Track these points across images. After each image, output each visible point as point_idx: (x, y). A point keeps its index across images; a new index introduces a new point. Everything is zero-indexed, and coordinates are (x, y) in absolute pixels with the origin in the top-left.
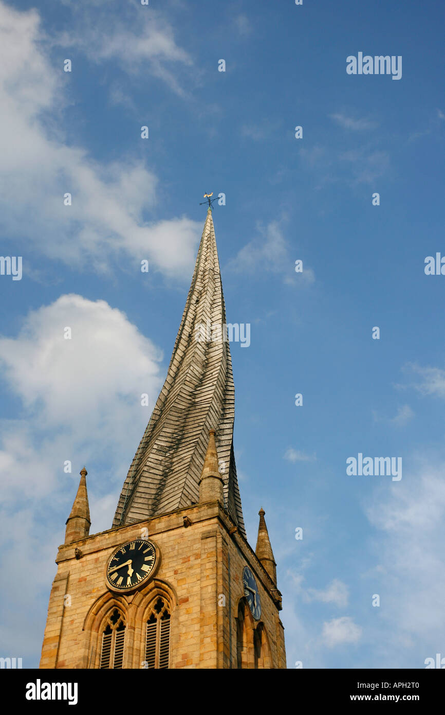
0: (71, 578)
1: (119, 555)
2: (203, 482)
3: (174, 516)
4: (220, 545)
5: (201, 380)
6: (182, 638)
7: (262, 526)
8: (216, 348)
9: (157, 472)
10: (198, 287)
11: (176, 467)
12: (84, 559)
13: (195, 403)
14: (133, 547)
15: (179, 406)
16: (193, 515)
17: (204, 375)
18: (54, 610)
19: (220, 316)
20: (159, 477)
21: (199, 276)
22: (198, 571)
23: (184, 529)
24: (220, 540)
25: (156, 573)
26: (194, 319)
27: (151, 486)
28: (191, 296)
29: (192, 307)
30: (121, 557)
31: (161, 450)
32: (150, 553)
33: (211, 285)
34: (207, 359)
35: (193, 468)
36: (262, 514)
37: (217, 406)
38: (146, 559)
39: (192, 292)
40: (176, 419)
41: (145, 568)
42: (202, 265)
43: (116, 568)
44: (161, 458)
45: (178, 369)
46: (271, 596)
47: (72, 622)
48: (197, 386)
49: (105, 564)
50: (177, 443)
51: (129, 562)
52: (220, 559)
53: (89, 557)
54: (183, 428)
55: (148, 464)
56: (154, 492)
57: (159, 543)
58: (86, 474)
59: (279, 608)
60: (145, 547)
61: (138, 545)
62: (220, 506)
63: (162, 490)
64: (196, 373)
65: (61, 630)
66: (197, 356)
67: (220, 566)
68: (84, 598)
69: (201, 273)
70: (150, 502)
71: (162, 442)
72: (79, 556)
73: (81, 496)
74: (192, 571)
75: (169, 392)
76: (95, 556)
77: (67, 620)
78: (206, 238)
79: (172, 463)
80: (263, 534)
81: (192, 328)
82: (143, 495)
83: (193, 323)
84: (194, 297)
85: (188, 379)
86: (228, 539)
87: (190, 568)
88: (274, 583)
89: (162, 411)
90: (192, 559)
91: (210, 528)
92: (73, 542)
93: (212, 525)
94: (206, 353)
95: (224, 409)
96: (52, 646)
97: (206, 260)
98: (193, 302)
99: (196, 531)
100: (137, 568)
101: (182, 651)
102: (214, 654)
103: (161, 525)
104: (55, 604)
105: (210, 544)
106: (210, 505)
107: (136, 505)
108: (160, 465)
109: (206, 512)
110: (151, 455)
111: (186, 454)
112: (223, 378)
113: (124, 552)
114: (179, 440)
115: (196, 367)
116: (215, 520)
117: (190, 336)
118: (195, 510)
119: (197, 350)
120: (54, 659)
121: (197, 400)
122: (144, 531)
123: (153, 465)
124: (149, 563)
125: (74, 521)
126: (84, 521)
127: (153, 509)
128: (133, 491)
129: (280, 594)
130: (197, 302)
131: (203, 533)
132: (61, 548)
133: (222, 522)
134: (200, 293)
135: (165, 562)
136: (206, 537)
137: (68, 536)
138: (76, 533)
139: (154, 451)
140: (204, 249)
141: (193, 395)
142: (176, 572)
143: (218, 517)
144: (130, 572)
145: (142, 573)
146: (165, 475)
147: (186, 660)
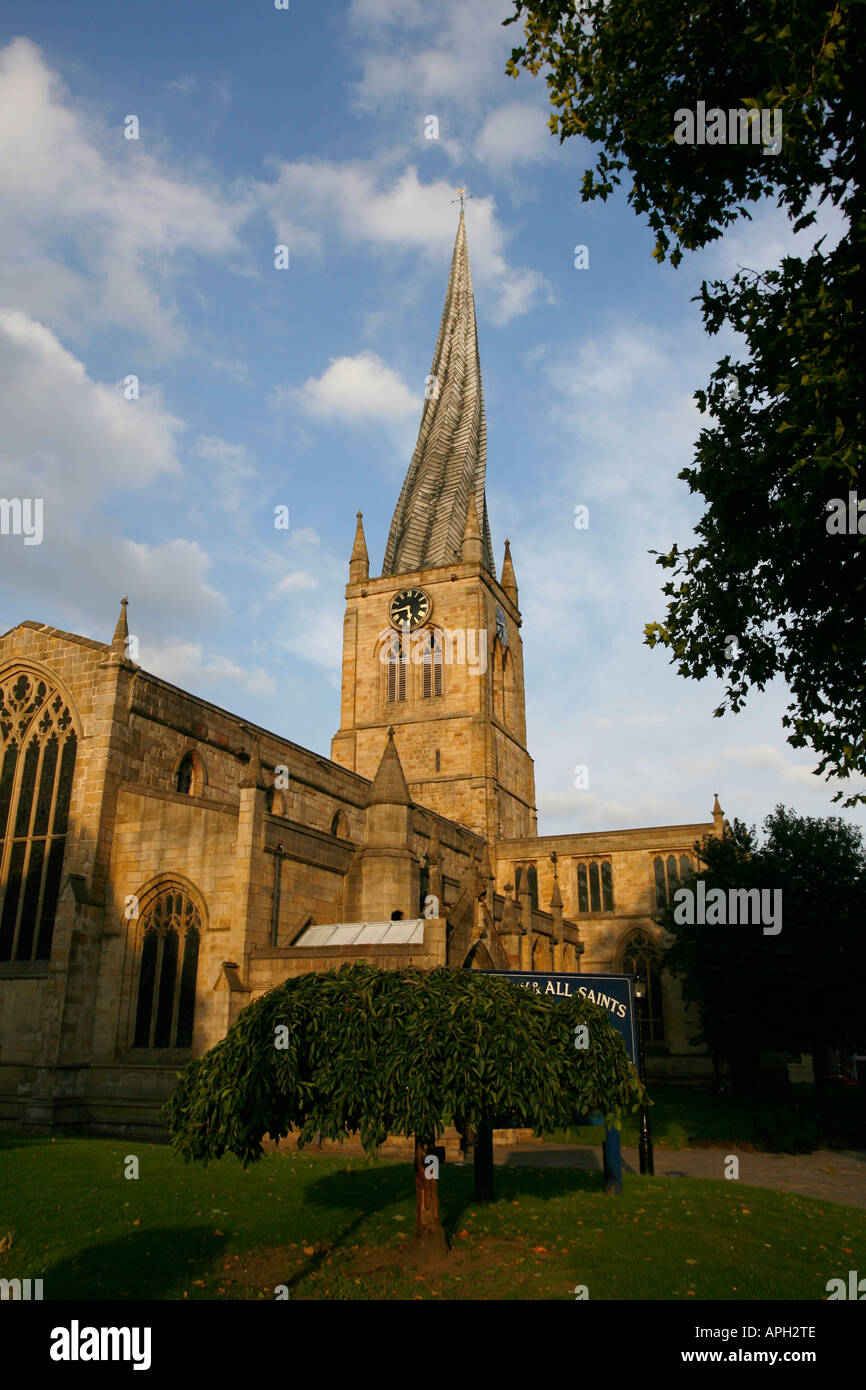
0: (360, 612)
1: (398, 599)
2: (466, 542)
3: (442, 570)
4: (481, 601)
5: (458, 423)
6: (453, 672)
7: (508, 556)
8: (471, 386)
9: (423, 520)
10: (453, 313)
11: (440, 516)
12: (368, 598)
13: (453, 448)
14: (410, 595)
15: (439, 452)
16: (459, 572)
17: (460, 417)
18: (350, 638)
19: (474, 348)
20: (425, 525)
21: (453, 300)
22: (464, 620)
23: (451, 583)
24: (481, 596)
25: (430, 618)
26: (450, 352)
27: (420, 533)
28: (444, 325)
29: (447, 338)
30: (400, 602)
31: (426, 498)
32: (424, 602)
33: (465, 310)
34: (463, 399)
35: (454, 518)
36: (507, 544)
37: (472, 451)
38: (422, 606)
39: (445, 321)
40: (437, 465)
41: (421, 613)
42: (456, 285)
43: (396, 611)
44: (426, 505)
45: (436, 409)
46: (514, 620)
47: (364, 649)
48: (454, 430)
49: (387, 604)
50: (439, 491)
51: (408, 608)
52: (481, 612)
53: (373, 597)
54: (444, 475)
55: (415, 510)
56: (422, 539)
57: (431, 592)
58: (362, 516)
59: (519, 625)
60: (420, 596)
61: (414, 593)
62: (481, 565)
63: (429, 539)
64: (454, 415)
65: (356, 654)
66: (453, 397)
67: (482, 618)
68: (372, 632)
69: (455, 296)
70: (419, 549)
71: (425, 490)
72: (364, 595)
73: (360, 539)
74: (459, 620)
75: (429, 433)
76: (377, 596)
77: (360, 647)
78: (459, 251)
79: (436, 511)
80: (508, 563)
81: (448, 363)
82: (413, 542)
83: (449, 357)
84: (449, 325)
85: (446, 422)
86: (487, 591)
87: (457, 617)
88: (515, 608)
89: (423, 454)
90: (459, 609)
91: (472, 584)
92: (358, 582)
93: (474, 582)
94: (462, 393)
95: (478, 453)
96: (350, 667)
97: (460, 280)
98: (448, 331)
99: (462, 586)
100: (414, 611)
101: (453, 682)
102: (478, 687)
103: (432, 576)
104: (348, 634)
105: (473, 599)
106: (473, 564)
107: (407, 550)
108: (426, 512)
109: (469, 570)
110: (417, 502)
111: (447, 503)
112: (477, 417)
113: (402, 598)
114: (441, 488)
115: (453, 409)
116: (477, 578)
117: (446, 372)
118: (460, 567)
119: (453, 390)
120: (353, 678)
121: (455, 445)
122: (416, 580)
123: (419, 512)
124: (424, 610)
125: (357, 562)
126: (365, 563)
127: (422, 556)
128: (403, 533)
129: (520, 615)
130: (452, 331)
131: (467, 589)
132: (348, 586)
133: (482, 579)
134: (455, 321)
135: (437, 609)
136: (470, 592)
137: (352, 576)
138: (359, 574)
139: (419, 498)
140: (458, 265)
141: (451, 440)
142: (446, 619)
143: (480, 576)
144: (409, 615)
145: (419, 618)
146: (431, 523)
147: (456, 689)
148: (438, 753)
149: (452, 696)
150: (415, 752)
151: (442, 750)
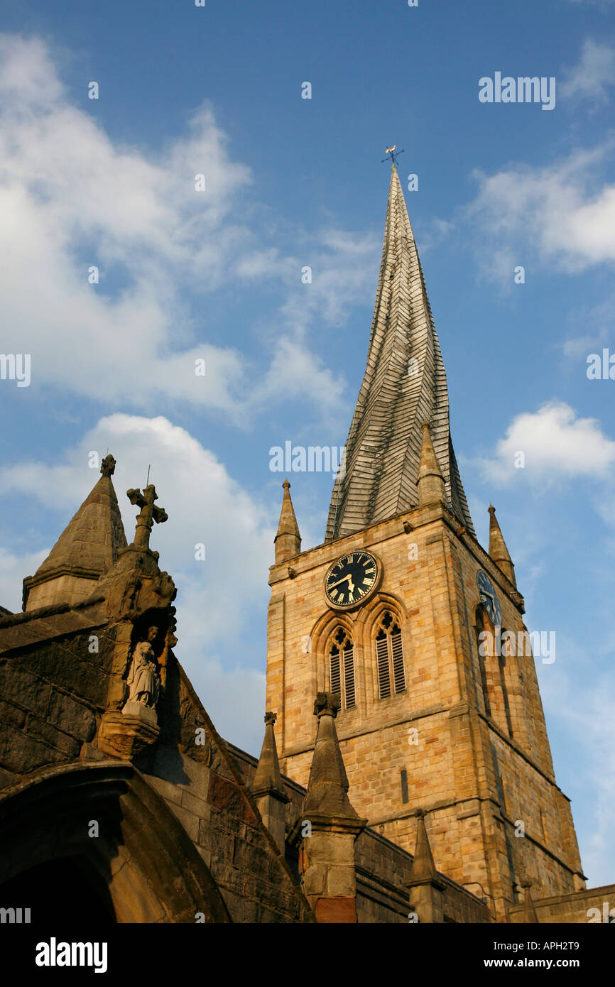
0: (288, 599)
1: (336, 570)
2: (421, 482)
3: (392, 523)
4: (448, 550)
5: (406, 367)
6: (417, 653)
7: (494, 524)
8: (419, 328)
9: (368, 476)
10: (391, 259)
11: (389, 469)
12: (298, 578)
13: (401, 393)
14: (351, 561)
15: (384, 400)
16: (414, 520)
17: (408, 361)
18: (274, 634)
19: (420, 291)
20: (371, 482)
21: (391, 247)
22: (426, 579)
23: (405, 536)
24: (447, 544)
25: (380, 586)
26: (390, 298)
27: (363, 492)
28: (383, 272)
29: (386, 284)
30: (338, 573)
31: (369, 451)
32: (370, 566)
33: (405, 255)
34: (410, 343)
35: (408, 468)
36: (492, 510)
37: (427, 394)
38: (368, 572)
39: (384, 267)
40: (383, 414)
41: (367, 581)
42: (392, 233)
43: (334, 585)
44: (370, 460)
45: (378, 357)
46: (511, 600)
47: (295, 645)
48: (402, 375)
49: (322, 581)
50: (386, 442)
51: (349, 577)
52: (450, 565)
53: (304, 576)
54: (391, 424)
55: (357, 468)
56: (367, 498)
57: (380, 553)
58: (289, 486)
59: (522, 612)
60: (365, 559)
61: (356, 558)
62: (444, 507)
63: (375, 495)
64: (400, 360)
65: (284, 654)
66: (398, 340)
67: (451, 572)
68: (304, 620)
69: (392, 243)
70: (364, 510)
71: (369, 442)
72: (293, 575)
73: (287, 511)
74: (419, 581)
75: (371, 385)
76: (309, 573)
77: (289, 643)
78: (393, 201)
79: (383, 464)
80: (496, 532)
81: (389, 308)
82: (355, 503)
83: (389, 303)
84: (388, 272)
85: (391, 368)
86: (457, 542)
87: (417, 577)
88: (513, 585)
89: (365, 407)
90: (418, 567)
91: (434, 532)
92: (284, 561)
93: (438, 528)
94: (409, 336)
95: (436, 398)
96: (277, 672)
97: (396, 227)
98: (387, 278)
99: (419, 537)
100: (358, 582)
101: (418, 666)
102: (454, 667)
103: (379, 533)
104: (273, 628)
105: (437, 549)
106: (432, 506)
107: (348, 515)
108: (371, 468)
109: (428, 515)
110: (359, 458)
111: (398, 453)
112: (431, 361)
113: (341, 566)
114: (388, 438)
115: (399, 353)
116: (440, 523)
117: (387, 318)
118: (416, 514)
119: (397, 333)
120: (281, 685)
121: (404, 391)
122: (359, 542)
123: (362, 469)
124: (370, 576)
125: (283, 538)
126: (293, 537)
127: (367, 518)
128: (344, 500)
129: (521, 597)
130: (392, 277)
131: (427, 538)
132: (272, 569)
133: (447, 525)
134: (394, 267)
135: (388, 573)
136: (431, 542)
137: (277, 555)
138: (286, 551)
139: (362, 453)
140: (393, 214)
141: (398, 385)
142: (401, 583)
143: (443, 519)
144: (351, 587)
145: (365, 588)
146: (377, 478)
147: (424, 676)
148: (404, 773)
149: (419, 686)
150: (370, 778)
151: (410, 767)
